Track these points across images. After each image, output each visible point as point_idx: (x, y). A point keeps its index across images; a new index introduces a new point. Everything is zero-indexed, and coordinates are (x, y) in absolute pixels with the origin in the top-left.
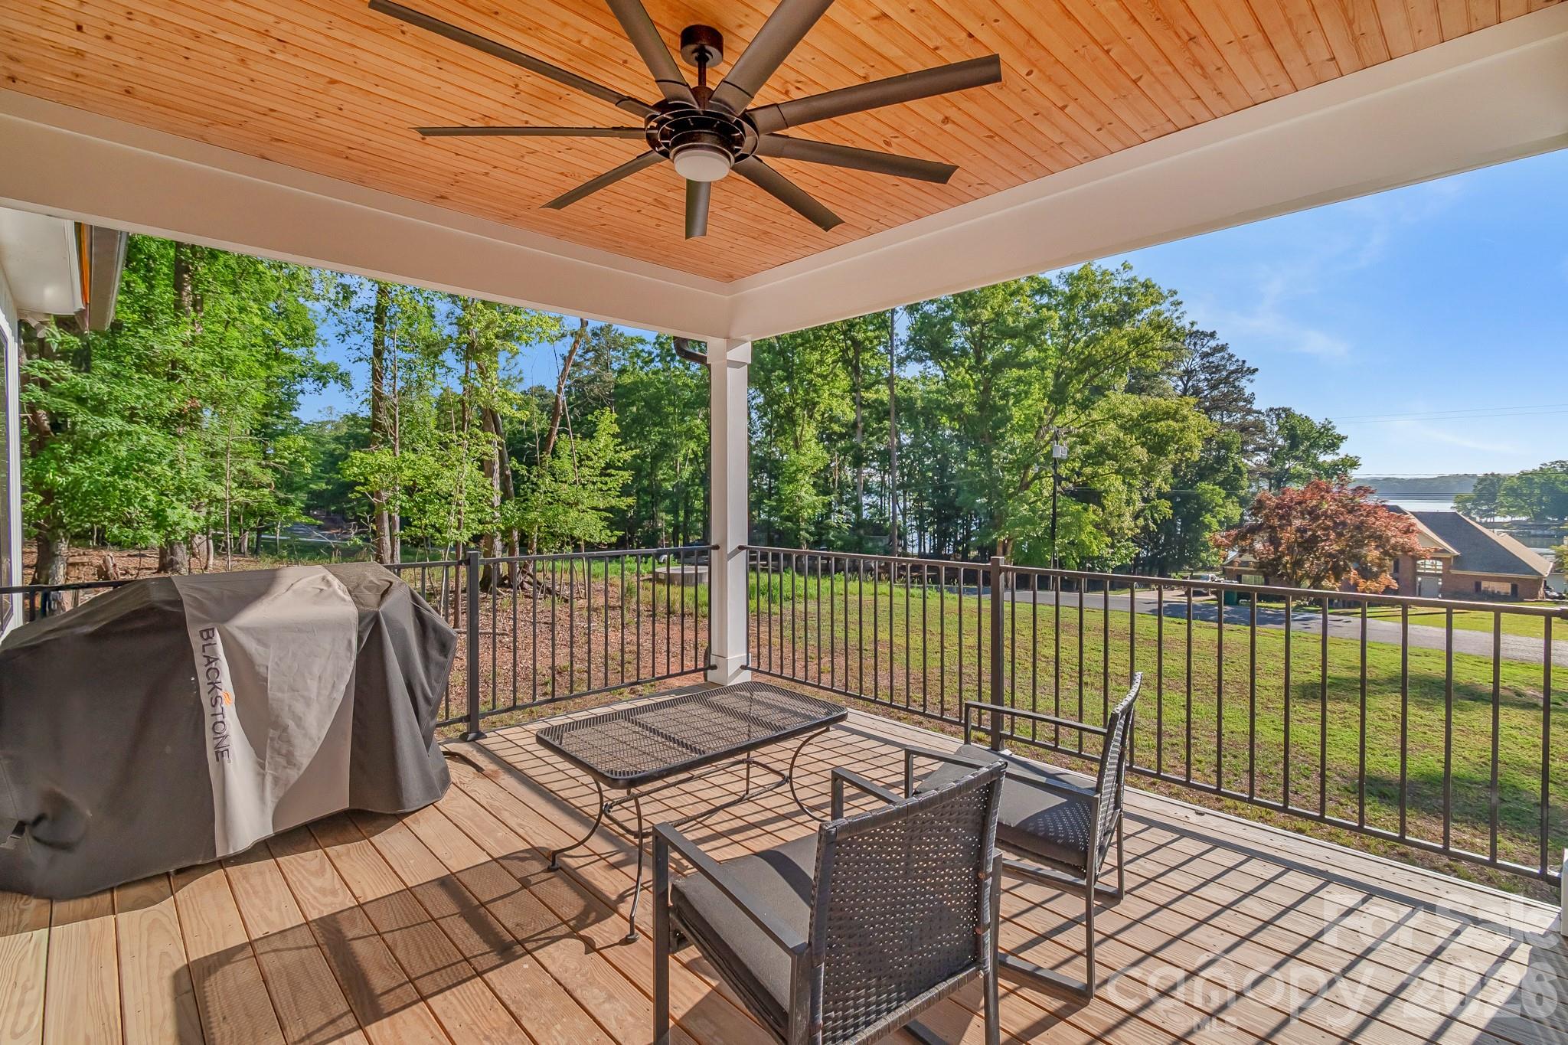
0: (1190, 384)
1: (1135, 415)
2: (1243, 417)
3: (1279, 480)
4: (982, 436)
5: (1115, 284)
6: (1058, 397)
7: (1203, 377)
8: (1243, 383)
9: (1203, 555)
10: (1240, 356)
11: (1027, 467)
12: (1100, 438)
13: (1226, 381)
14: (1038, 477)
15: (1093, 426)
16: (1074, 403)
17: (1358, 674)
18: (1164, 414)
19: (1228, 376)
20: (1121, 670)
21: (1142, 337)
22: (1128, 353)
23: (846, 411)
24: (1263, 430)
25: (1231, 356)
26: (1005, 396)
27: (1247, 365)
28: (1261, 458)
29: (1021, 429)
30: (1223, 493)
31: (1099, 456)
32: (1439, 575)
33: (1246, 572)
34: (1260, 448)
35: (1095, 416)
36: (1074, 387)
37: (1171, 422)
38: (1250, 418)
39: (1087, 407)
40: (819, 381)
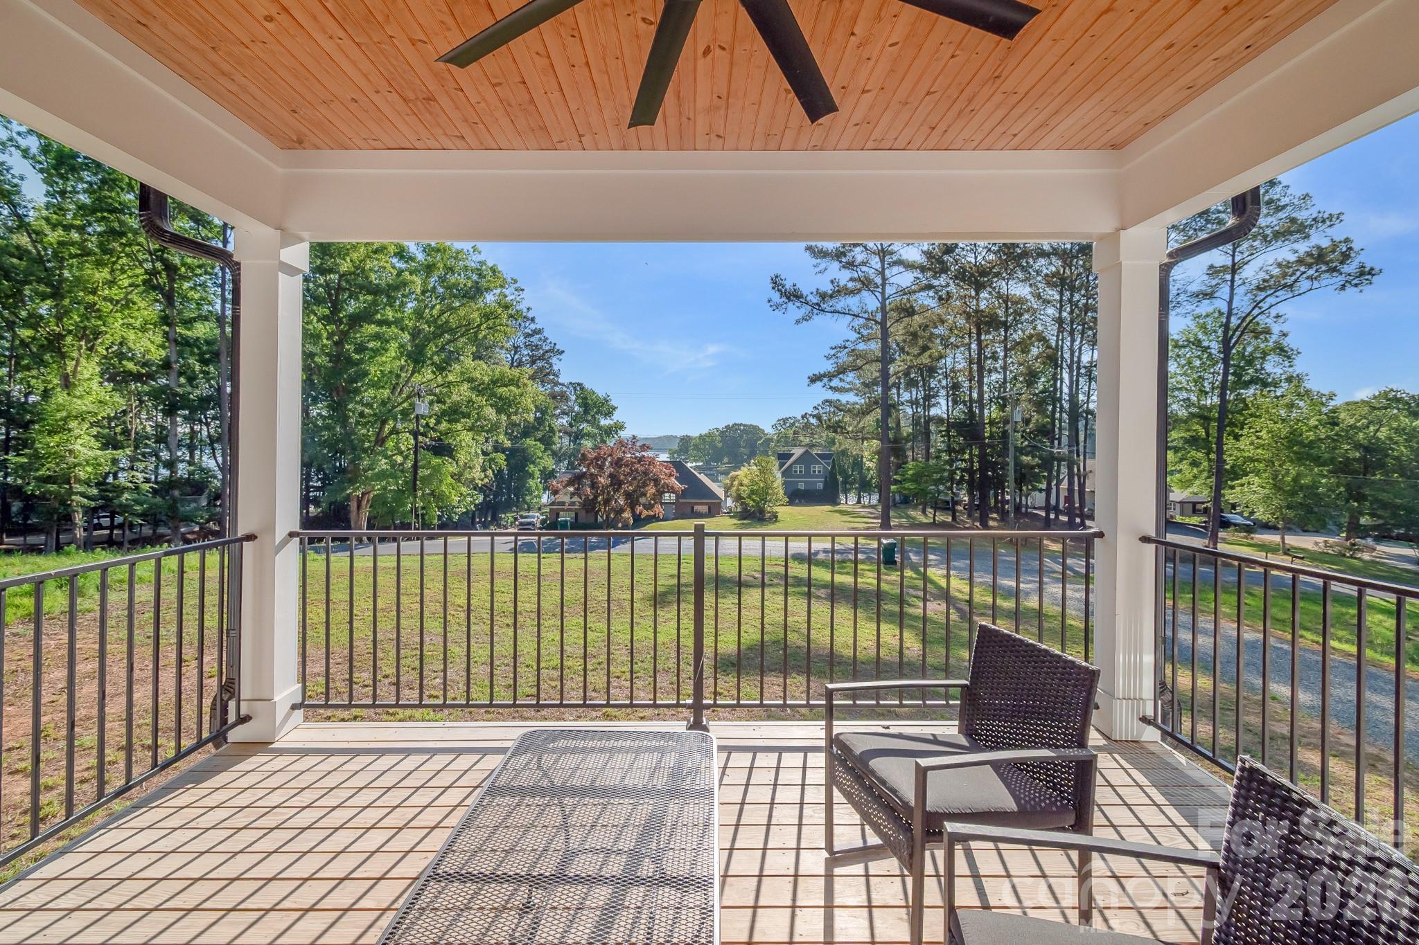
0: (516, 357)
1: (486, 379)
2: (552, 388)
3: (577, 437)
4: (337, 389)
5: (467, 263)
6: (417, 357)
7: (526, 353)
8: (554, 360)
9: (528, 498)
10: (552, 339)
11: (384, 422)
12: (455, 398)
13: (541, 358)
14: (395, 431)
15: (448, 387)
16: (432, 364)
17: (675, 581)
18: (509, 381)
19: (544, 354)
20: (528, 607)
21: (492, 313)
22: (479, 326)
23: (150, 346)
24: (567, 399)
25: (546, 339)
26: (361, 349)
27: (557, 347)
28: (564, 420)
29: (376, 385)
30: (543, 448)
31: (454, 414)
32: (673, 503)
33: (563, 510)
34: (564, 413)
35: (451, 378)
36: (431, 349)
37: (513, 388)
38: (557, 389)
39: (444, 369)
40: (107, 307)
